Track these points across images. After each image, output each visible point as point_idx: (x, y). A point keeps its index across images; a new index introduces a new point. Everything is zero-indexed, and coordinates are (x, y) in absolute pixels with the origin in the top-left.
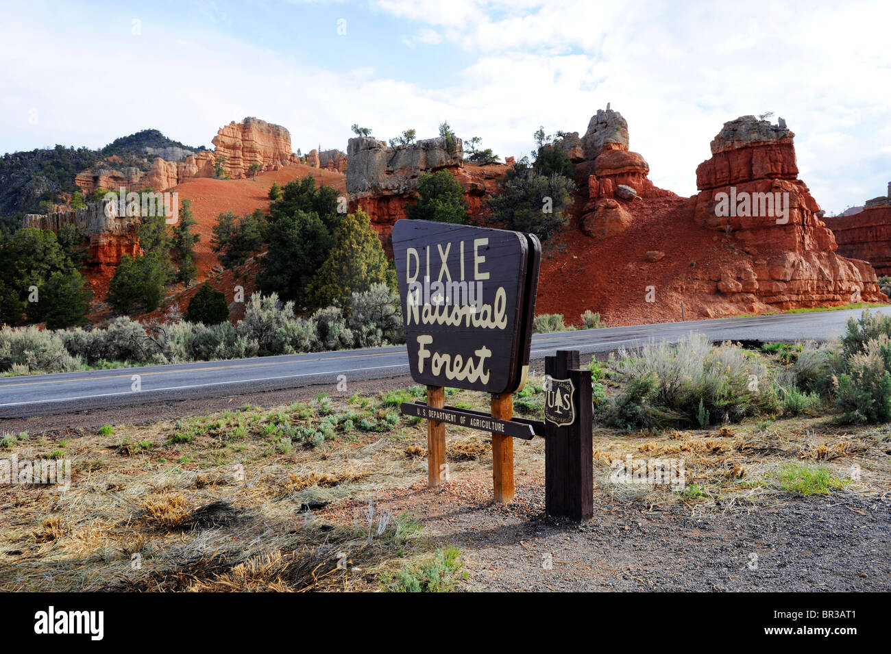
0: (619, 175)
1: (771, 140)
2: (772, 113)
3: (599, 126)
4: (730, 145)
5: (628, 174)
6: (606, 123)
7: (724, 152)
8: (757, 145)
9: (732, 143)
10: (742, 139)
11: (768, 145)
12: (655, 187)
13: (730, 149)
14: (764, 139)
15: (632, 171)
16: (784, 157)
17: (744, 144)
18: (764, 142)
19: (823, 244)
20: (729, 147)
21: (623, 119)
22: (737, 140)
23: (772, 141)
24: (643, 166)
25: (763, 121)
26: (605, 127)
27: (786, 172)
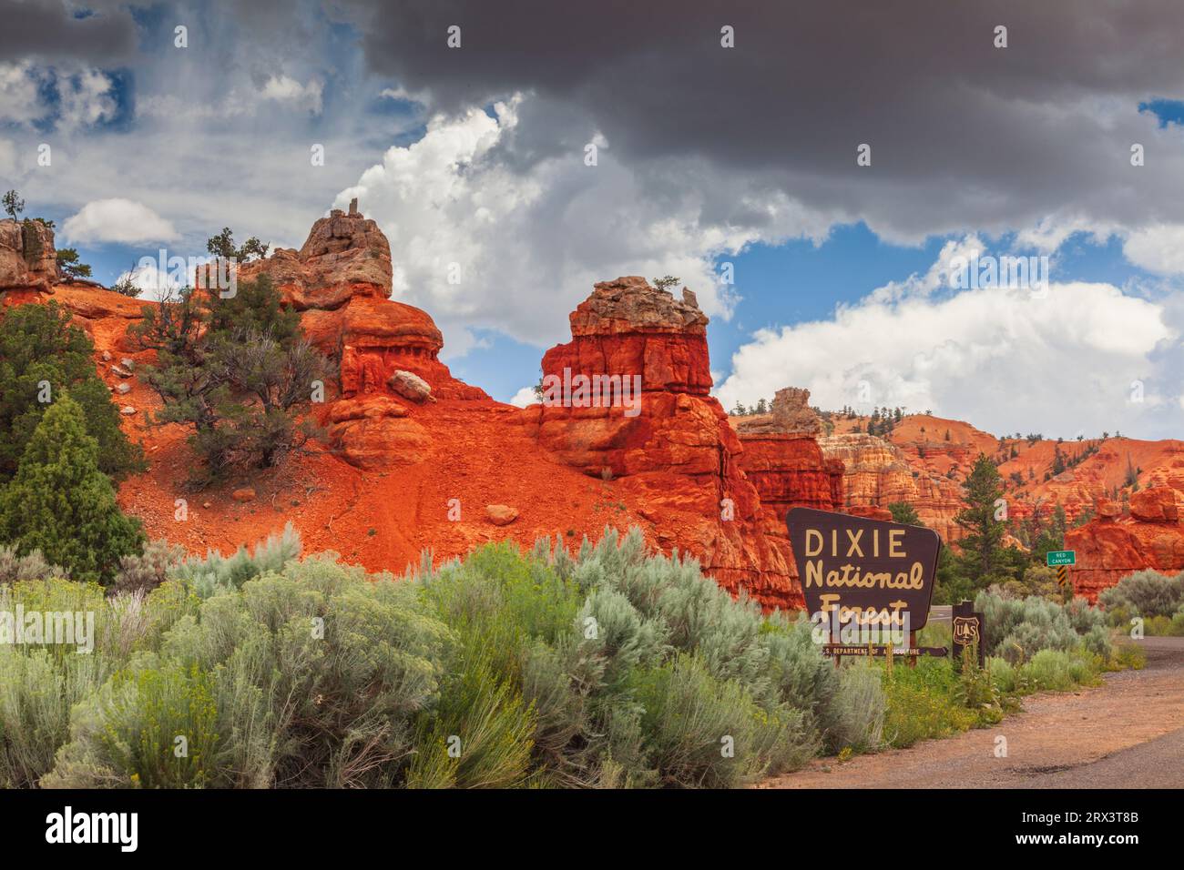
0: (391, 349)
1: (675, 325)
2: (675, 280)
3: (335, 242)
4: (608, 325)
5: (408, 348)
6: (350, 238)
7: (596, 335)
8: (653, 331)
9: (612, 322)
10: (628, 317)
11: (670, 334)
12: (456, 380)
13: (608, 332)
14: (665, 323)
15: (416, 345)
16: (692, 356)
17: (632, 326)
18: (664, 328)
19: (747, 510)
20: (605, 329)
21: (381, 235)
22: (619, 319)
23: (675, 328)
24: (436, 339)
25: (661, 291)
26: (348, 247)
27: (695, 383)
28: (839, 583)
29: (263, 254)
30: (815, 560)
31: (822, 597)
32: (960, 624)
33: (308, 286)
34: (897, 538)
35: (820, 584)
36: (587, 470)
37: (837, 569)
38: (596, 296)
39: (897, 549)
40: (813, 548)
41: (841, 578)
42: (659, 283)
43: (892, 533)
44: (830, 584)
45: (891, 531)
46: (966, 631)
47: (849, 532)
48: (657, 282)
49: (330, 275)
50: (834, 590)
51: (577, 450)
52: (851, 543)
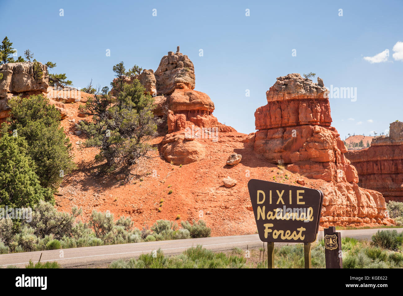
1: (313, 95)
3: (170, 65)
6: (176, 64)
7: (278, 101)
8: (302, 98)
10: (291, 92)
11: (311, 99)
13: (282, 99)
15: (201, 109)
17: (293, 97)
18: (308, 96)
19: (350, 178)
21: (190, 61)
22: (287, 93)
24: (210, 106)
25: (306, 80)
26: (176, 67)
27: (323, 121)
28: (273, 218)
29: (139, 72)
30: (261, 206)
31: (265, 225)
32: (328, 239)
33: (159, 85)
34: (300, 194)
35: (264, 218)
36: (273, 162)
37: (272, 211)
38: (277, 83)
39: (300, 200)
40: (261, 200)
41: (274, 215)
42: (306, 77)
43: (298, 192)
44: (269, 218)
45: (297, 191)
46: (331, 242)
47: (278, 191)
48: (305, 76)
49: (168, 80)
50: (270, 221)
51: (269, 152)
52: (279, 197)
